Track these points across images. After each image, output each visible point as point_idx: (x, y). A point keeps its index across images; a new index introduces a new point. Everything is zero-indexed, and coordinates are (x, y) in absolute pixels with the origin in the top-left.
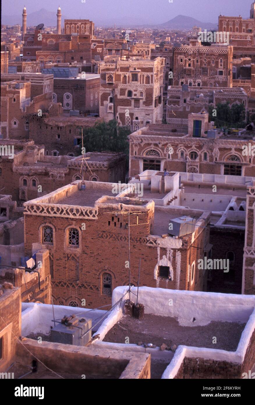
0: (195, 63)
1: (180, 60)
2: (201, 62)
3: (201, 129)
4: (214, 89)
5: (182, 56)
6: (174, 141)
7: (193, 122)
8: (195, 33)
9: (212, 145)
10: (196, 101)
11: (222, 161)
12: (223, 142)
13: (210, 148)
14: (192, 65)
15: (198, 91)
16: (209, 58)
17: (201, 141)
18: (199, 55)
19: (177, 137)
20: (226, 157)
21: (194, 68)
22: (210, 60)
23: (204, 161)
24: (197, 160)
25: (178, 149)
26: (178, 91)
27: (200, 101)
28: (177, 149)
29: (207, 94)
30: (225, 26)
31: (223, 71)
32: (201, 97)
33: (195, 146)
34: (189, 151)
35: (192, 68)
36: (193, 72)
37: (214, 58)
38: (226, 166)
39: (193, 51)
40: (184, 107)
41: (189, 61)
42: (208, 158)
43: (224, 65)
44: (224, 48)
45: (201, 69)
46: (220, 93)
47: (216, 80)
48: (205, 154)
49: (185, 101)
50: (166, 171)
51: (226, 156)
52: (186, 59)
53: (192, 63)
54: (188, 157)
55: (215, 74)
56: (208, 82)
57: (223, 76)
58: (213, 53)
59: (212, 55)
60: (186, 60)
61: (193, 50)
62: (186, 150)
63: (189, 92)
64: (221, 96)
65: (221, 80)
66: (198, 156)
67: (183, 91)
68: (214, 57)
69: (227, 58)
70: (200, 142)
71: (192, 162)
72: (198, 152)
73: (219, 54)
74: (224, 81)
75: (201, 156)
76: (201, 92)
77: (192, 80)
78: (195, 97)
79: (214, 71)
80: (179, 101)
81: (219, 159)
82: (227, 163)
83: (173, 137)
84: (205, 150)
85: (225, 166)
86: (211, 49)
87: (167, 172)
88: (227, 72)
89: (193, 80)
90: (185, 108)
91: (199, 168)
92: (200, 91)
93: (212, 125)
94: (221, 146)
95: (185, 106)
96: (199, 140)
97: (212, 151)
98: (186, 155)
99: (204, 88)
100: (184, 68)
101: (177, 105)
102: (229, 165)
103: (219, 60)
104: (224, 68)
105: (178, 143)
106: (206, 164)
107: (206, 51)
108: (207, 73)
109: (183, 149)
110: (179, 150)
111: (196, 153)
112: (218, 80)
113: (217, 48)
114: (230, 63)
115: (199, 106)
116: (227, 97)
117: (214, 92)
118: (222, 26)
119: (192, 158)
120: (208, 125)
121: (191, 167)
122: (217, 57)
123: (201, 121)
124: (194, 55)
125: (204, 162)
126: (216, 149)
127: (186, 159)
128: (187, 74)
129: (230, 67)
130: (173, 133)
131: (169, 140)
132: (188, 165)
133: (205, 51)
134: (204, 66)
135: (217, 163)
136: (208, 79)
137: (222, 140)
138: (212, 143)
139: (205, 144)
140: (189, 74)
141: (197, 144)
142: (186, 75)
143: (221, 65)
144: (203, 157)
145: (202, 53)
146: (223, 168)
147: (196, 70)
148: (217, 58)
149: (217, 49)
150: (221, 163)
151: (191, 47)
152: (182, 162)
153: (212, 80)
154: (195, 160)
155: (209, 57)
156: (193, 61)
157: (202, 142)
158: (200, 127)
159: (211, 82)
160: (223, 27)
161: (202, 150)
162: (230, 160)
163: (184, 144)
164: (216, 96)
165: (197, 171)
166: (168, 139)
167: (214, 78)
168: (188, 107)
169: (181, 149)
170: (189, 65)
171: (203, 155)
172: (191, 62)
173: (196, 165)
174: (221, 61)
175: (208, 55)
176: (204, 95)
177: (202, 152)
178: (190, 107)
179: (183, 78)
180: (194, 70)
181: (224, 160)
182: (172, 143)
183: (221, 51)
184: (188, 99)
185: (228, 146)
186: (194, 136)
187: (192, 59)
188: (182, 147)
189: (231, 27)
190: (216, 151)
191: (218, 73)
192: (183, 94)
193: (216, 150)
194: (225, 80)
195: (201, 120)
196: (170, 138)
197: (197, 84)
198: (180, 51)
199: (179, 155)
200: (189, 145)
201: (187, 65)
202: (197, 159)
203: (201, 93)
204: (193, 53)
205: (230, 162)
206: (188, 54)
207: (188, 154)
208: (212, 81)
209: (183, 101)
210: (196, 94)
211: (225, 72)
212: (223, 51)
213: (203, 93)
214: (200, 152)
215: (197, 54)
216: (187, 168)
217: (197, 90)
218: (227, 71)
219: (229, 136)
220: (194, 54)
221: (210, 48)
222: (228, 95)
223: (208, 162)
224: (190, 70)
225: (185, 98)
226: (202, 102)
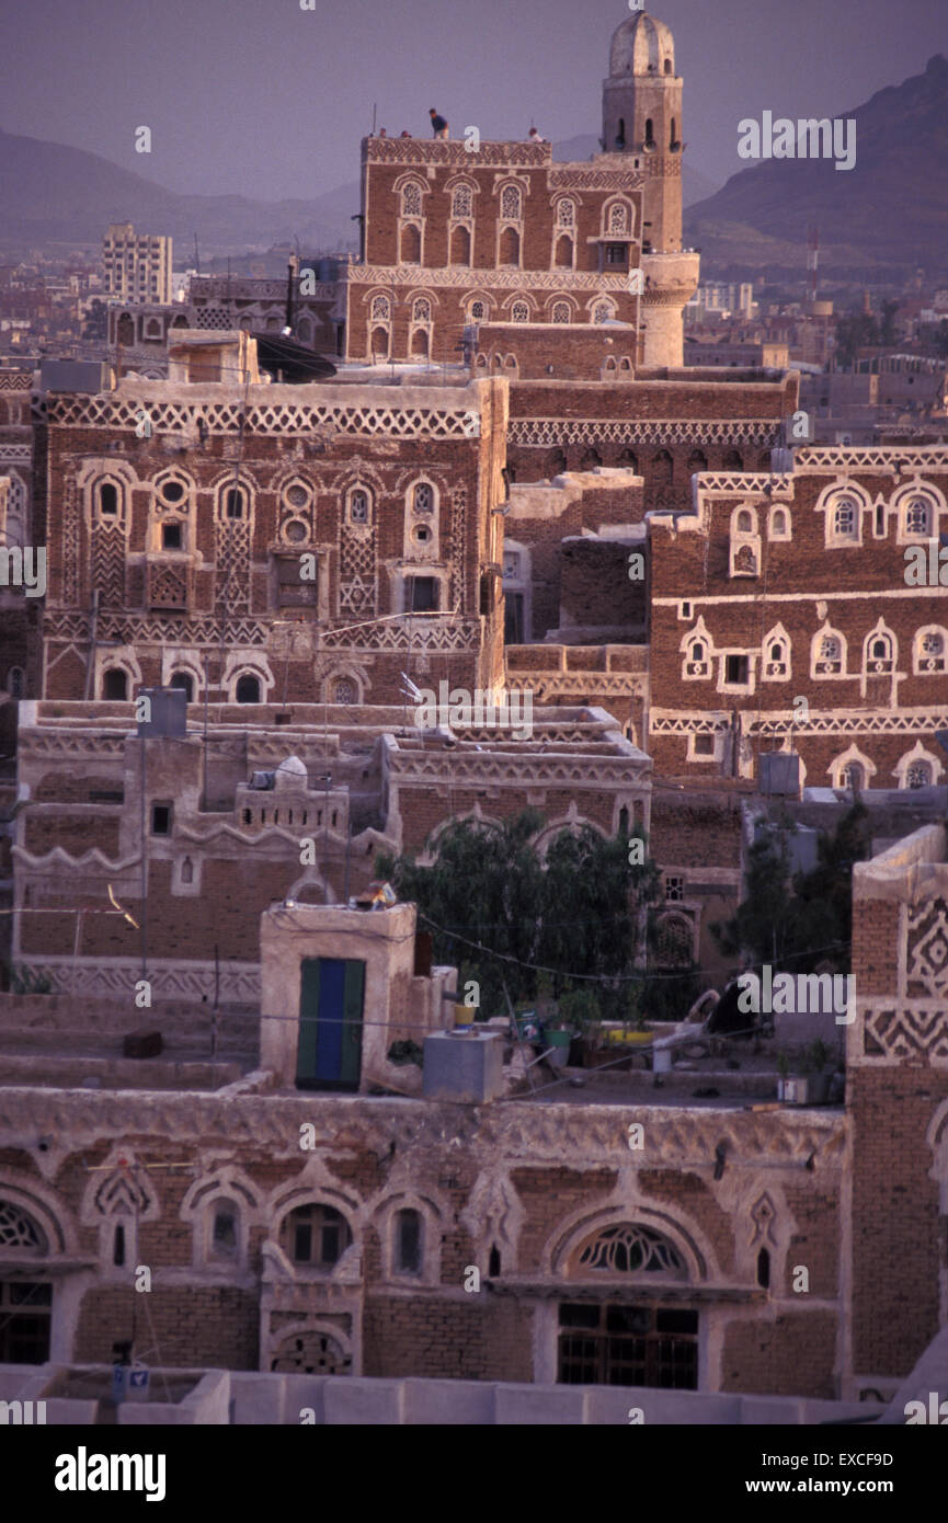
0: (221, 519)
1: (92, 497)
2: (266, 505)
3: (360, 1028)
4: (383, 719)
5: (113, 466)
6: (164, 1125)
7: (298, 976)
8: (125, 282)
9: (465, 1150)
10: (248, 817)
11: (544, 1278)
12: (550, 1127)
13: (448, 1169)
14: (191, 534)
15: (262, 743)
16: (328, 478)
17: (371, 1116)
18: (247, 454)
19: (180, 1095)
20: (575, 1241)
21: (208, 559)
22: (333, 490)
23: (404, 1280)
24: (348, 1270)
25: (194, 1188)
26: (104, 737)
27: (283, 816)
28: (185, 1190)
29: (331, 760)
30: (412, 218)
31: (442, 575)
32: (287, 782)
33: (329, 1162)
34: (278, 1205)
35: (191, 555)
36: (203, 590)
37: (368, 480)
38: (574, 1311)
39: (200, 422)
40: (153, 863)
41: (173, 505)
42: (432, 1256)
43: (445, 533)
44: (446, 398)
45: (266, 568)
46: (436, 754)
47: (382, 649)
48: (410, 1224)
49: (162, 819)
50: (125, 1361)
51: (572, 1232)
52: (146, 486)
53: (193, 518)
54: (271, 1247)
55: (375, 605)
56: (319, 669)
57: (447, 615)
58: (359, 434)
59: (346, 451)
60: (141, 499)
61: (198, 413)
62: (259, 1196)
63: (194, 748)
64: (444, 771)
65: (424, 650)
66: (350, 1240)
67: (149, 743)
68: (370, 467)
69: (472, 477)
70: (364, 1124)
71: (303, 1287)
72: (354, 1205)
73: (404, 444)
74: (442, 658)
75: (373, 1240)
76: (286, 747)
77: (193, 656)
78: (242, 788)
79: (370, 580)
80: (113, 823)
81: (520, 1255)
82: (584, 1292)
83: (150, 1096)
84: (404, 1186)
85: (568, 1314)
86: (343, 408)
87: (138, 1366)
88: (471, 583)
89: (203, 651)
90: (160, 874)
91: (364, 1337)
92: (277, 741)
93: (445, 996)
94: (533, 1156)
95: (161, 855)
96: (363, 1110)
97: (462, 1197)
98: (260, 1235)
99: (303, 716)
100: (133, 557)
101: (97, 854)
102: (597, 1309)
103: (410, 495)
104: (446, 552)
105: (190, 1136)
106: (418, 1300)
107: (306, 421)
108: (316, 599)
109: (234, 1185)
110: (202, 1191)
111: (331, 1213)
112: (396, 649)
113: (391, 397)
114: (491, 513)
115: (275, 859)
116: (495, 781)
117: (391, 742)
118: (393, 214)
119: (301, 1253)
120: (415, 997)
121: (294, 1326)
122: (389, 467)
123: (361, 965)
124: (210, 450)
125: (400, 1286)
126: (491, 1182)
127: (257, 1264)
128: (159, 603)
129: (494, 545)
130: (137, 1063)
131: (117, 1118)
132: (275, 1314)
133: (292, 421)
134: (287, 542)
135: (506, 1291)
136: (321, 645)
137: (540, 1106)
138: (461, 1134)
139: (403, 1139)
140: (169, 604)
141: (339, 1147)
142: (142, 616)
143: (423, 534)
144: (389, 1249)
145: (273, 440)
146: (548, 1332)
147: (223, 577)
148: (389, 479)
149: (388, 407)
150: (532, 1292)
151: (184, 392)
152: (224, 1293)
153: (353, 648)
154: (329, 1271)
155: (328, 465)
156: (204, 503)
157: (380, 1129)
158: (358, 1008)
159: (343, 670)
160: (401, 226)
161: (386, 1192)
162: (603, 1263)
163: (243, 1149)
164: (411, 777)
165: (348, 1363)
166: (109, 1112)
167: (368, 636)
168: (188, 863)
169: (216, 1184)
170: (172, 536)
171: (389, 1228)
172: (184, 509)
173: (334, 1308)
174: (424, 503)
175: (321, 450)
176: (307, 766)
177: (380, 1209)
178: (205, 862)
179: (121, 638)
180: (205, 575)
181: (554, 1265)
182: (146, 1139)
183: (425, 423)
184: (187, 803)
185: (587, 1155)
186: (304, 1085)
187: (191, 490)
188: (226, 1174)
189: (462, 230)
190: (496, 1191)
191: (398, 596)
192: (146, 762)
193: (493, 1188)
194: (453, 649)
195: (360, 954)
196: (128, 1101)
197: (230, 685)
198: (92, 426)
199: (204, 1237)
200: (281, 1156)
201: (155, 533)
202: (342, 1263)
203: (286, 752)
204: (203, 436)
205: (607, 1278)
206: (159, 450)
207: (275, 1225)
208: (356, 660)
209: (148, 816)
210: (245, 763)
211: (452, 585)
212: (434, 422)
213: (301, 753)
214: (366, 1210)
215: (230, 449)
216: (269, 1342)
217: (255, 730)
218: (471, 575)
219: (577, 1074)
220: (208, 445)
221: (334, 397)
222: (502, 763)
223: (434, 1281)
224: (175, 576)
225: (162, 794)
226: (297, 824)
